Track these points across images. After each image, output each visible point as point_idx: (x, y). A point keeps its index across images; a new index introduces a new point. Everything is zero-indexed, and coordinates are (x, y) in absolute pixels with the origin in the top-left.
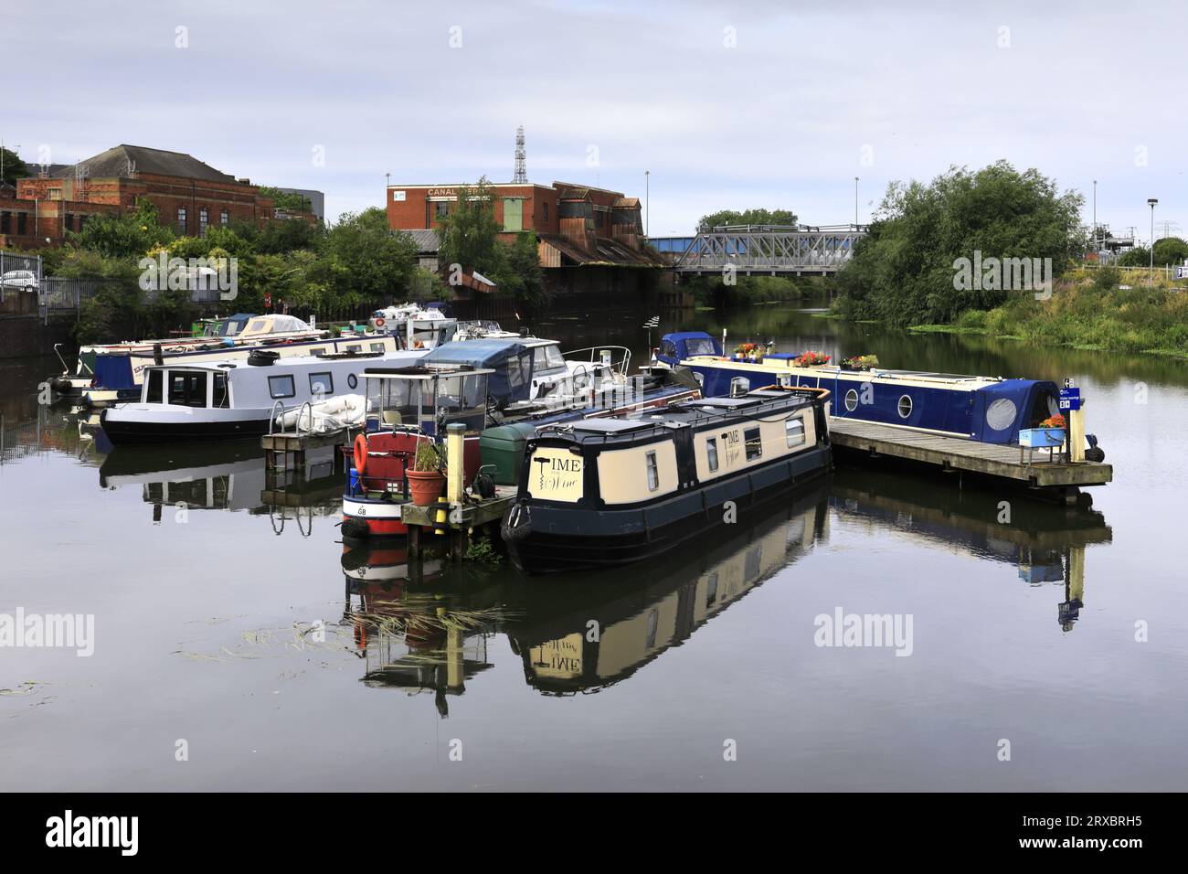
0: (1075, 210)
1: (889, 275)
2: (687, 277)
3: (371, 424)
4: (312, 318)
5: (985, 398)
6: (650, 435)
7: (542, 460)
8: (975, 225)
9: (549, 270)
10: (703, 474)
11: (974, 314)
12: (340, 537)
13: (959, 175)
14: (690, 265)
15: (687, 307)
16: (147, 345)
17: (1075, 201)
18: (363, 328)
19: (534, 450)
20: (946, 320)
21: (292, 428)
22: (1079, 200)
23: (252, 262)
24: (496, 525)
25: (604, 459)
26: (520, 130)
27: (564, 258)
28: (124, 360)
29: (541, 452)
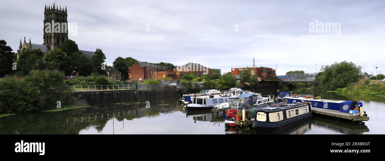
0: (360, 69)
1: (323, 82)
2: (284, 83)
3: (230, 108)
4: (219, 90)
5: (342, 104)
6: (278, 110)
7: (259, 114)
8: (340, 73)
9: (259, 82)
10: (288, 117)
11: (340, 89)
12: (225, 126)
13: (336, 63)
14: (285, 80)
15: (284, 88)
16: (193, 95)
17: (360, 68)
18: (228, 92)
19: (257, 112)
20: (334, 90)
21: (216, 108)
22: (361, 67)
23: (210, 81)
24: (251, 125)
25: (270, 114)
26: (254, 58)
27: (262, 80)
28: (190, 97)
29: (259, 113)
